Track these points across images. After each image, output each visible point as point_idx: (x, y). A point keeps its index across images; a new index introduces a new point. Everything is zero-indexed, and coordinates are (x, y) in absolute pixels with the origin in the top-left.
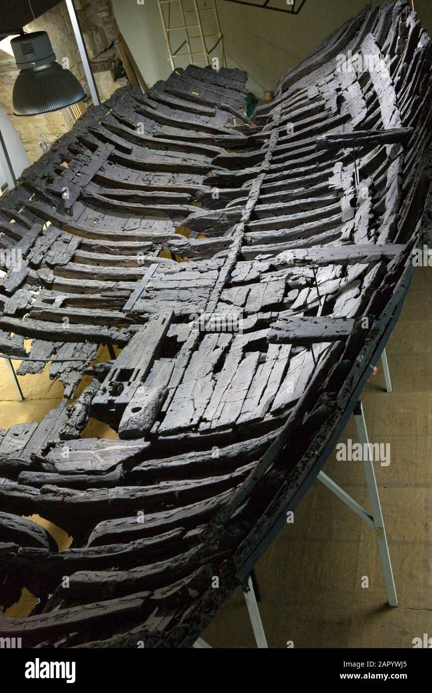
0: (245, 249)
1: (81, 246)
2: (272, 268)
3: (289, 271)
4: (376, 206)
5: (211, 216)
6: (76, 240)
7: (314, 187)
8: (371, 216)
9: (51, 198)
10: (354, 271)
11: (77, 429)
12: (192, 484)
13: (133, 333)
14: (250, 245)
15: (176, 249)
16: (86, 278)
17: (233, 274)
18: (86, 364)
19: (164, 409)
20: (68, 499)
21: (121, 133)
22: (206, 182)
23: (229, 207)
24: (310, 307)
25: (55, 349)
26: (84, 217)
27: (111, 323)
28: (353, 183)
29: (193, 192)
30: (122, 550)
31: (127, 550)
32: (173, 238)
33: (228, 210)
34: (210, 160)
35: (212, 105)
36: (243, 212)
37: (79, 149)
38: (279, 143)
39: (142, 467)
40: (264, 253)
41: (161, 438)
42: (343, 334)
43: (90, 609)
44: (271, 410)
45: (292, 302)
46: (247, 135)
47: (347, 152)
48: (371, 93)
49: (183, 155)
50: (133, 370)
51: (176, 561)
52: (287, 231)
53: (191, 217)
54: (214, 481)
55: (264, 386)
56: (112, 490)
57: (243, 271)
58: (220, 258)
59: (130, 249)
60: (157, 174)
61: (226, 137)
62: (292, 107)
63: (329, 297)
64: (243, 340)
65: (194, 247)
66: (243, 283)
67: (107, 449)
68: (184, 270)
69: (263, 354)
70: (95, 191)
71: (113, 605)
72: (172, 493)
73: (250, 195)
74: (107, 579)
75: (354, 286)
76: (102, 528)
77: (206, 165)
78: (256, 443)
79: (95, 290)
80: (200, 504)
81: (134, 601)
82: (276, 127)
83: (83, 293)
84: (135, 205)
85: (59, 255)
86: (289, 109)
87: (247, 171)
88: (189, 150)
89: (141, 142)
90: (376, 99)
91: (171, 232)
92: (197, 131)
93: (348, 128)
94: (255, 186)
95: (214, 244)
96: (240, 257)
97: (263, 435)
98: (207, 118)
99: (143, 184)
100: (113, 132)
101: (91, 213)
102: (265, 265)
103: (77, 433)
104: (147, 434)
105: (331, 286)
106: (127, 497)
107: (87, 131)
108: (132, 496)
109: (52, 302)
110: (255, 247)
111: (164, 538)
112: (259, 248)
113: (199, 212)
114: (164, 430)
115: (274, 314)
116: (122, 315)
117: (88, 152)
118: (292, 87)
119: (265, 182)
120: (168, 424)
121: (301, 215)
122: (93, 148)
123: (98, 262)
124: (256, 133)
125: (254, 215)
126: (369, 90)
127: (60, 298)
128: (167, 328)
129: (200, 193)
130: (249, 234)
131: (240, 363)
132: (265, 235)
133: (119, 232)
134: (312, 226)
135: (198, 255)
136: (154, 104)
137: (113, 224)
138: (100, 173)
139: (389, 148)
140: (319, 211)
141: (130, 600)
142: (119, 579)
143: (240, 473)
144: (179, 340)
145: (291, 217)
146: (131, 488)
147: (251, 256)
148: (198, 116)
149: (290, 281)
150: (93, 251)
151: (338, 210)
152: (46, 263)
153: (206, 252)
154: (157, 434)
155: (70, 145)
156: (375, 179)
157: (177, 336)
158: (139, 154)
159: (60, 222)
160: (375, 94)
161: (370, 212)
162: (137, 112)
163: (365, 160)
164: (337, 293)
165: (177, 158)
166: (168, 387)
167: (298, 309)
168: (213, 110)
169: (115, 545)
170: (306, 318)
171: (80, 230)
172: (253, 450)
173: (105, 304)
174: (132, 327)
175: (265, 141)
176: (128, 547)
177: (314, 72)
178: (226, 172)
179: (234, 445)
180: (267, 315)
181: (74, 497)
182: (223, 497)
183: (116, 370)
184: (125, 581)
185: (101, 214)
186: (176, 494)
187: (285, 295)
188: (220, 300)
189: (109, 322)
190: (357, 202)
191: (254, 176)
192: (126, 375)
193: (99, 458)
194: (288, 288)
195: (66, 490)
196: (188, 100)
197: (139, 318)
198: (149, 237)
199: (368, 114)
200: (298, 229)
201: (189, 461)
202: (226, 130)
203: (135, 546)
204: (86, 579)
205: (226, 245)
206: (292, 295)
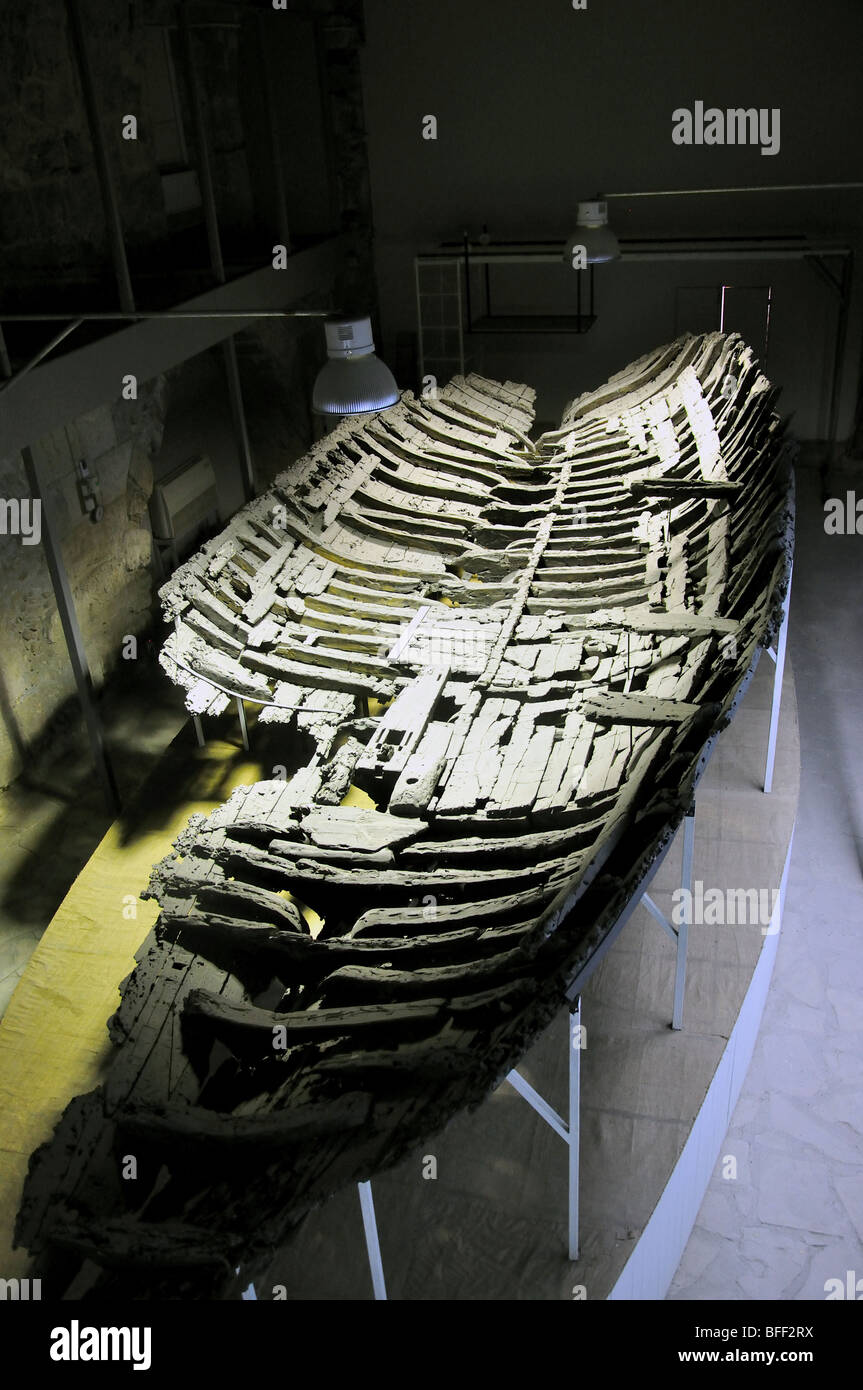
0: (532, 601)
1: (336, 575)
2: (565, 628)
3: (586, 633)
4: (693, 568)
5: (491, 556)
6: (332, 567)
7: (614, 537)
8: (689, 581)
9: (305, 513)
10: (670, 646)
11: (338, 795)
12: (482, 876)
13: (399, 689)
14: (537, 597)
15: (449, 591)
16: (340, 614)
17: (517, 630)
18: (342, 718)
19: (441, 784)
20: (329, 878)
21: (387, 444)
22: (483, 515)
23: (512, 548)
24: (613, 680)
25: (304, 695)
26: (339, 540)
27: (371, 671)
28: (662, 539)
29: (469, 525)
30: (400, 945)
31: (406, 947)
32: (444, 577)
33: (509, 551)
34: (489, 489)
35: (493, 424)
36: (530, 556)
37: (339, 458)
38: (572, 479)
39: (415, 849)
40: (554, 608)
41: (438, 817)
42: (675, 719)
43: (369, 1011)
44: (576, 798)
45: (592, 672)
46: (531, 464)
47: (653, 501)
48: (685, 436)
49: (458, 479)
50: (404, 732)
51: (477, 966)
52: (582, 586)
53: (466, 555)
54: (510, 876)
55: (564, 768)
56: (382, 873)
57: (530, 627)
58: (502, 608)
59: (393, 584)
60: (426, 498)
61: (509, 464)
62: (588, 439)
63: (639, 671)
64: (532, 711)
65: (470, 592)
66: (530, 642)
67: (374, 824)
68: (461, 618)
69: (559, 730)
70: (355, 510)
71: (398, 1011)
72: (457, 885)
73: (537, 537)
74: (388, 978)
75: (674, 662)
76: (372, 916)
77: (483, 495)
78: (560, 837)
79: (352, 629)
80: (495, 902)
81: (425, 1008)
82: (570, 459)
83: (337, 632)
84: (400, 532)
85: (312, 582)
86: (584, 441)
87: (534, 507)
88: (464, 474)
89: (409, 457)
90: (692, 444)
91: (442, 570)
92: (475, 453)
93: (655, 473)
94: (544, 527)
95: (494, 591)
96: (526, 611)
97: (569, 827)
98: (486, 439)
99: (410, 509)
100: (378, 442)
101: (348, 536)
102: (557, 624)
103: (336, 799)
104: (422, 813)
105: (640, 659)
106: (401, 883)
107: (350, 437)
108: (407, 883)
109: (302, 639)
110: (543, 599)
111: (453, 938)
112: (548, 601)
113: (476, 551)
114: (443, 808)
115: (571, 684)
116: (385, 663)
117: (350, 463)
118: (588, 414)
119: (555, 523)
120: (448, 802)
121: (597, 569)
122: (356, 458)
123: (355, 596)
124: (542, 464)
125: (543, 562)
126: (683, 431)
127: (312, 634)
128: (443, 687)
129: (478, 528)
130: (535, 583)
131: (532, 736)
132: (554, 587)
133: (381, 563)
134: (612, 584)
135: (473, 601)
136: (428, 414)
137: (373, 552)
138: (361, 489)
139: (711, 504)
140: (620, 566)
141: (421, 1007)
142: (402, 980)
143: (543, 870)
144: (457, 702)
145: (585, 570)
146: (406, 873)
147: (541, 610)
148: (476, 435)
149: (587, 646)
150: (348, 581)
151: (642, 569)
152: (297, 591)
153: (484, 599)
154: (435, 813)
155: (330, 452)
156: (690, 536)
157: (454, 697)
158: (406, 472)
159: (313, 543)
160: (691, 437)
161: (688, 576)
162: (408, 422)
163: (677, 513)
164: (650, 669)
165: (450, 482)
166: (447, 757)
167: (601, 683)
168: (494, 430)
169: (391, 939)
170: (611, 694)
171: (336, 555)
172: (556, 843)
173: (364, 648)
174: (400, 680)
175: (553, 474)
176: (407, 943)
177: (615, 401)
178: (507, 506)
179: (532, 836)
180: (562, 684)
181: (336, 877)
182: (526, 896)
183: (383, 731)
184: (409, 983)
185: (358, 538)
186: (463, 886)
187: (582, 662)
188: (503, 659)
189: (369, 670)
190: (668, 562)
191: (541, 514)
192: (395, 737)
193: (366, 834)
194: (585, 655)
195: (326, 867)
196: (466, 414)
197: (406, 670)
198: (416, 573)
199: (682, 459)
200: (594, 584)
201: (475, 849)
202: (506, 455)
203: (416, 942)
204: (360, 976)
205: (509, 593)
206: (591, 663)
